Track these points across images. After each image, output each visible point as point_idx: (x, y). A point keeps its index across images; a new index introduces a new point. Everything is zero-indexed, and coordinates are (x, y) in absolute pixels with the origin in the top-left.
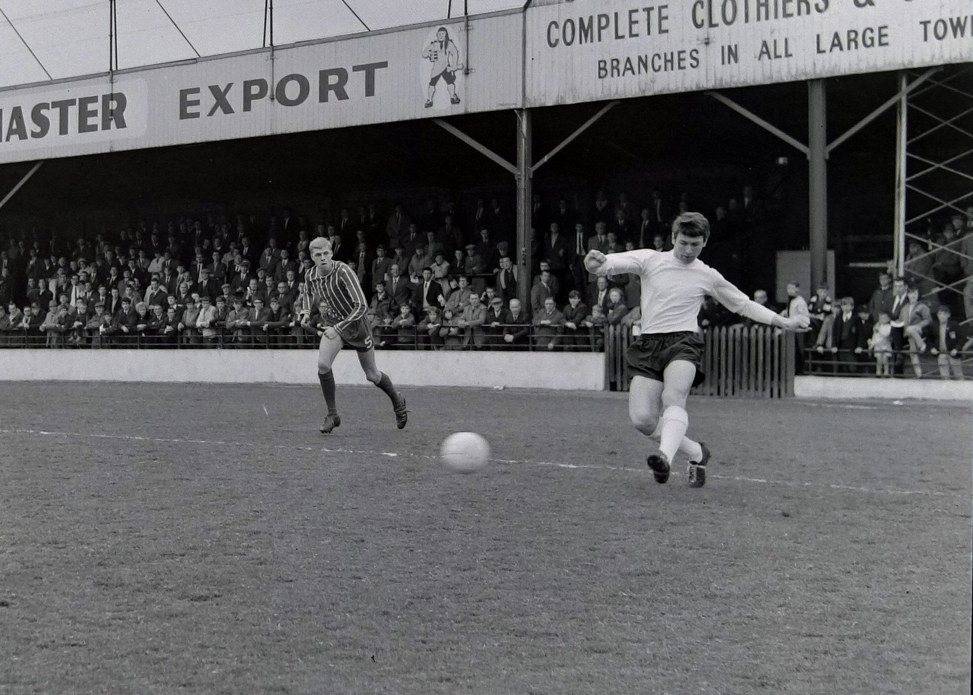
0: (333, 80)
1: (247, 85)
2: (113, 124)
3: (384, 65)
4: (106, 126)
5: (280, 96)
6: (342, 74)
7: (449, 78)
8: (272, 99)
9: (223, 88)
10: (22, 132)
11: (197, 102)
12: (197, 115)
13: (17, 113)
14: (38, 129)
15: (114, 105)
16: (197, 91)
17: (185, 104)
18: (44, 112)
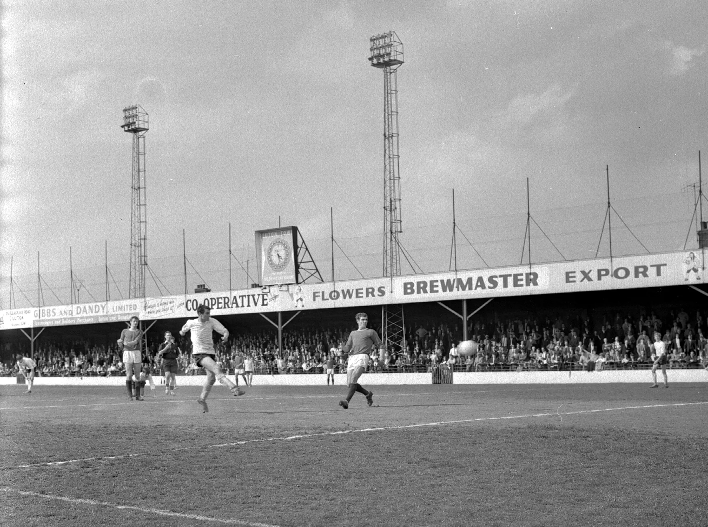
0: (641, 270)
1: (599, 271)
2: (531, 284)
3: (665, 265)
4: (528, 284)
5: (616, 274)
6: (646, 268)
7: (696, 270)
8: (612, 276)
9: (587, 271)
10: (483, 287)
11: (574, 277)
12: (574, 281)
13: (480, 279)
14: (492, 285)
15: (532, 277)
16: (574, 272)
17: (568, 277)
18: (494, 279)
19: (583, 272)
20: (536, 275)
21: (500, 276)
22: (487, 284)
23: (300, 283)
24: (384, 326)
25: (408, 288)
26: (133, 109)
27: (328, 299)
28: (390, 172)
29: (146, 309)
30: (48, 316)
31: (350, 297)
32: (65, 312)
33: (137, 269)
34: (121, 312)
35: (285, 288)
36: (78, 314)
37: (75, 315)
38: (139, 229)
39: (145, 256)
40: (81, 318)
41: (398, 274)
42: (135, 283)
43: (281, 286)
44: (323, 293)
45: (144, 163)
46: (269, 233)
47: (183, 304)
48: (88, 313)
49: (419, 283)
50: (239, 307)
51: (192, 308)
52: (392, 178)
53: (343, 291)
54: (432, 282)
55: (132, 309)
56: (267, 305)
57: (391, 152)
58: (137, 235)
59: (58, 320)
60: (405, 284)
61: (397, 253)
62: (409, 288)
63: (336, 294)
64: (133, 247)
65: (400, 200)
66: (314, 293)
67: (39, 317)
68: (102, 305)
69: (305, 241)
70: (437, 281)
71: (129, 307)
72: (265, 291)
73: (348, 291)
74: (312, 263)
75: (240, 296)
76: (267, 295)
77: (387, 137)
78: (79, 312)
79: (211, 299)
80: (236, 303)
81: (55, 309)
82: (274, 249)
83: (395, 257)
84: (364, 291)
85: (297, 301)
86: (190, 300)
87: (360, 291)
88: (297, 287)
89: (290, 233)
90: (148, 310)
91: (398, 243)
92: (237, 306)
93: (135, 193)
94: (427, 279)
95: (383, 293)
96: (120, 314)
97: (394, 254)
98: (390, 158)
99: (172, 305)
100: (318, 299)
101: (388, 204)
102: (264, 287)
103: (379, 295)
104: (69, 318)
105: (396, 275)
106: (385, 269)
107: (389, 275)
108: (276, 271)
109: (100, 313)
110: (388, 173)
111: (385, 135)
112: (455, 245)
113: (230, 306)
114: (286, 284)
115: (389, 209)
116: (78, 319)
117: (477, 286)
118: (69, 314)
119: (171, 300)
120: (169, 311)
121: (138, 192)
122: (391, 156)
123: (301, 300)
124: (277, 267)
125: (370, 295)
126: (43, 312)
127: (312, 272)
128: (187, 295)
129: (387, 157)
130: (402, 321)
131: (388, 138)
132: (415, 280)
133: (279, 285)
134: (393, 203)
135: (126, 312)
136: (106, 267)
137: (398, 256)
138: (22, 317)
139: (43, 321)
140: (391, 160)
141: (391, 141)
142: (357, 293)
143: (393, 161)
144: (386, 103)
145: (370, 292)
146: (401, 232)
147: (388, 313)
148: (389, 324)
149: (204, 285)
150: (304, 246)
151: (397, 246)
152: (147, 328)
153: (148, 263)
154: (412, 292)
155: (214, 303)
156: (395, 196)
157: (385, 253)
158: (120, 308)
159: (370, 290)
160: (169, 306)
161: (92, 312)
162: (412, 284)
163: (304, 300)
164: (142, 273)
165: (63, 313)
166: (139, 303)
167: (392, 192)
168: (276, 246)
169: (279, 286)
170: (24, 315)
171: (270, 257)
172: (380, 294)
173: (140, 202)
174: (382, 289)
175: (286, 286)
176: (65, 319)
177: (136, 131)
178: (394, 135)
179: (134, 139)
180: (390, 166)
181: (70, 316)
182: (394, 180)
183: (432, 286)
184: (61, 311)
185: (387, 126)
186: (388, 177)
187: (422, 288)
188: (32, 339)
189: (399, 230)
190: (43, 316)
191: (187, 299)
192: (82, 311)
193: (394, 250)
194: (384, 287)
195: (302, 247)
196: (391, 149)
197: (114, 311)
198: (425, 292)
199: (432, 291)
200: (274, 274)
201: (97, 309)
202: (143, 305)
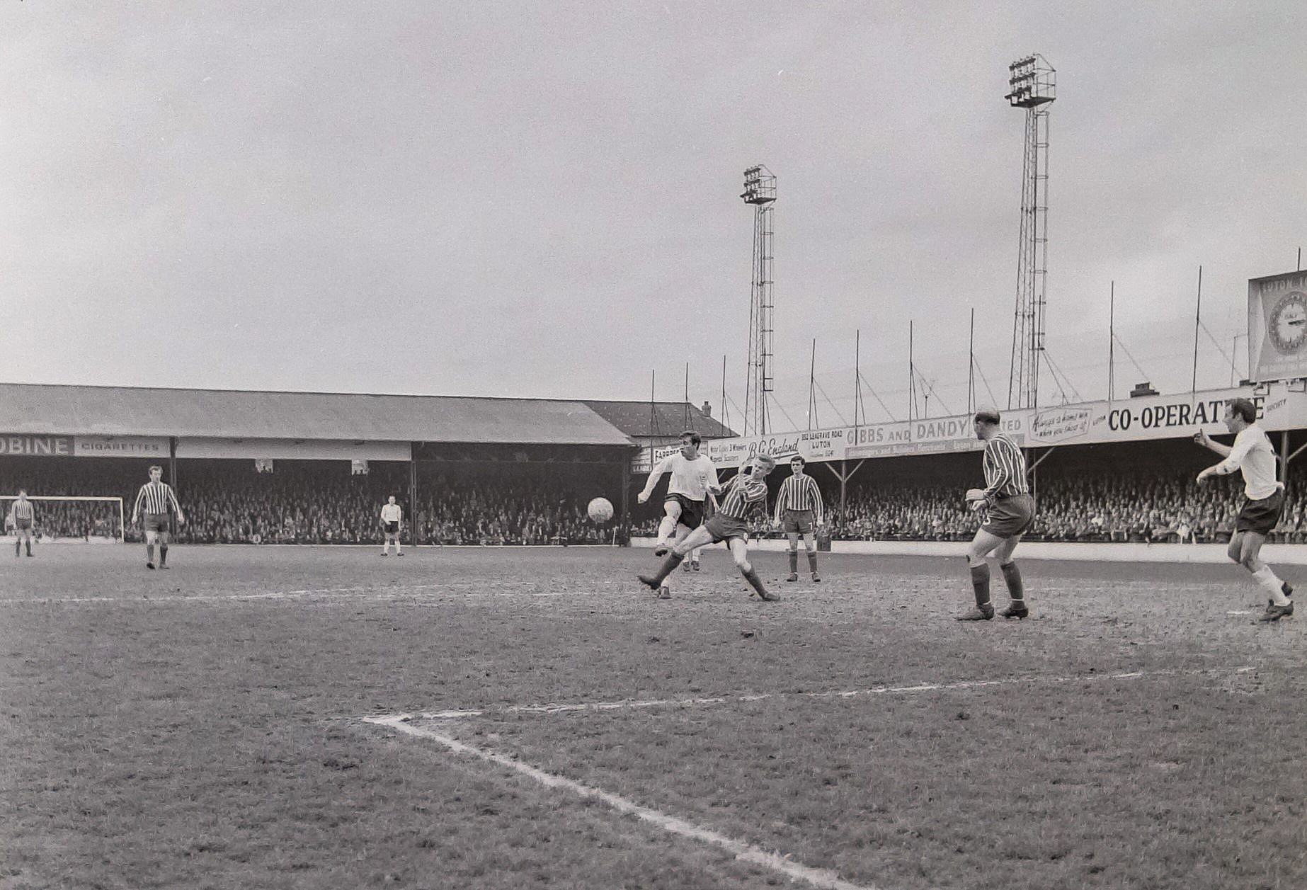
26: (1025, 63)
29: (1038, 428)
30: (869, 441)
32: (897, 434)
33: (1025, 357)
35: (1301, 386)
36: (919, 437)
37: (914, 439)
38: (1032, 285)
39: (1040, 334)
40: (925, 444)
42: (1020, 384)
45: (1047, 161)
46: (1276, 283)
47: (1104, 417)
48: (936, 433)
50: (1207, 422)
51: (1120, 425)
55: (1013, 427)
59: (885, 447)
64: (1020, 318)
67: (857, 444)
68: (960, 422)
72: (1260, 392)
75: (1211, 403)
76: (1263, 399)
78: (921, 433)
79: (1157, 409)
80: (1203, 414)
81: (881, 429)
82: (1284, 312)
86: (1117, 412)
90: (1040, 430)
92: (1205, 421)
93: (1027, 219)
99: (1083, 420)
102: (1258, 384)
104: (904, 445)
108: (1285, 354)
109: (958, 436)
113: (1191, 420)
114: (1302, 380)
116: (920, 446)
118: (905, 438)
119: (1082, 411)
120: (1078, 431)
121: (1033, 217)
124: (1288, 348)
126: (861, 436)
128: (1112, 402)
133: (1289, 381)
136: (972, 355)
138: (829, 444)
139: (861, 449)
149: (1148, 384)
152: (1037, 460)
153: (1045, 345)
155: (1160, 415)
160: (1079, 421)
161: (944, 435)
164: (1034, 365)
165: (895, 435)
166: (1026, 417)
168: (1289, 307)
169: (1288, 383)
170: (831, 439)
171: (1274, 328)
173: (1036, 237)
176: (898, 445)
177: (1030, 104)
179: (1028, 119)
181: (907, 441)
188: (843, 479)
190: (861, 441)
191: (1113, 410)
192: (926, 433)
200: (1280, 359)
201: (952, 428)
202: (1033, 419)
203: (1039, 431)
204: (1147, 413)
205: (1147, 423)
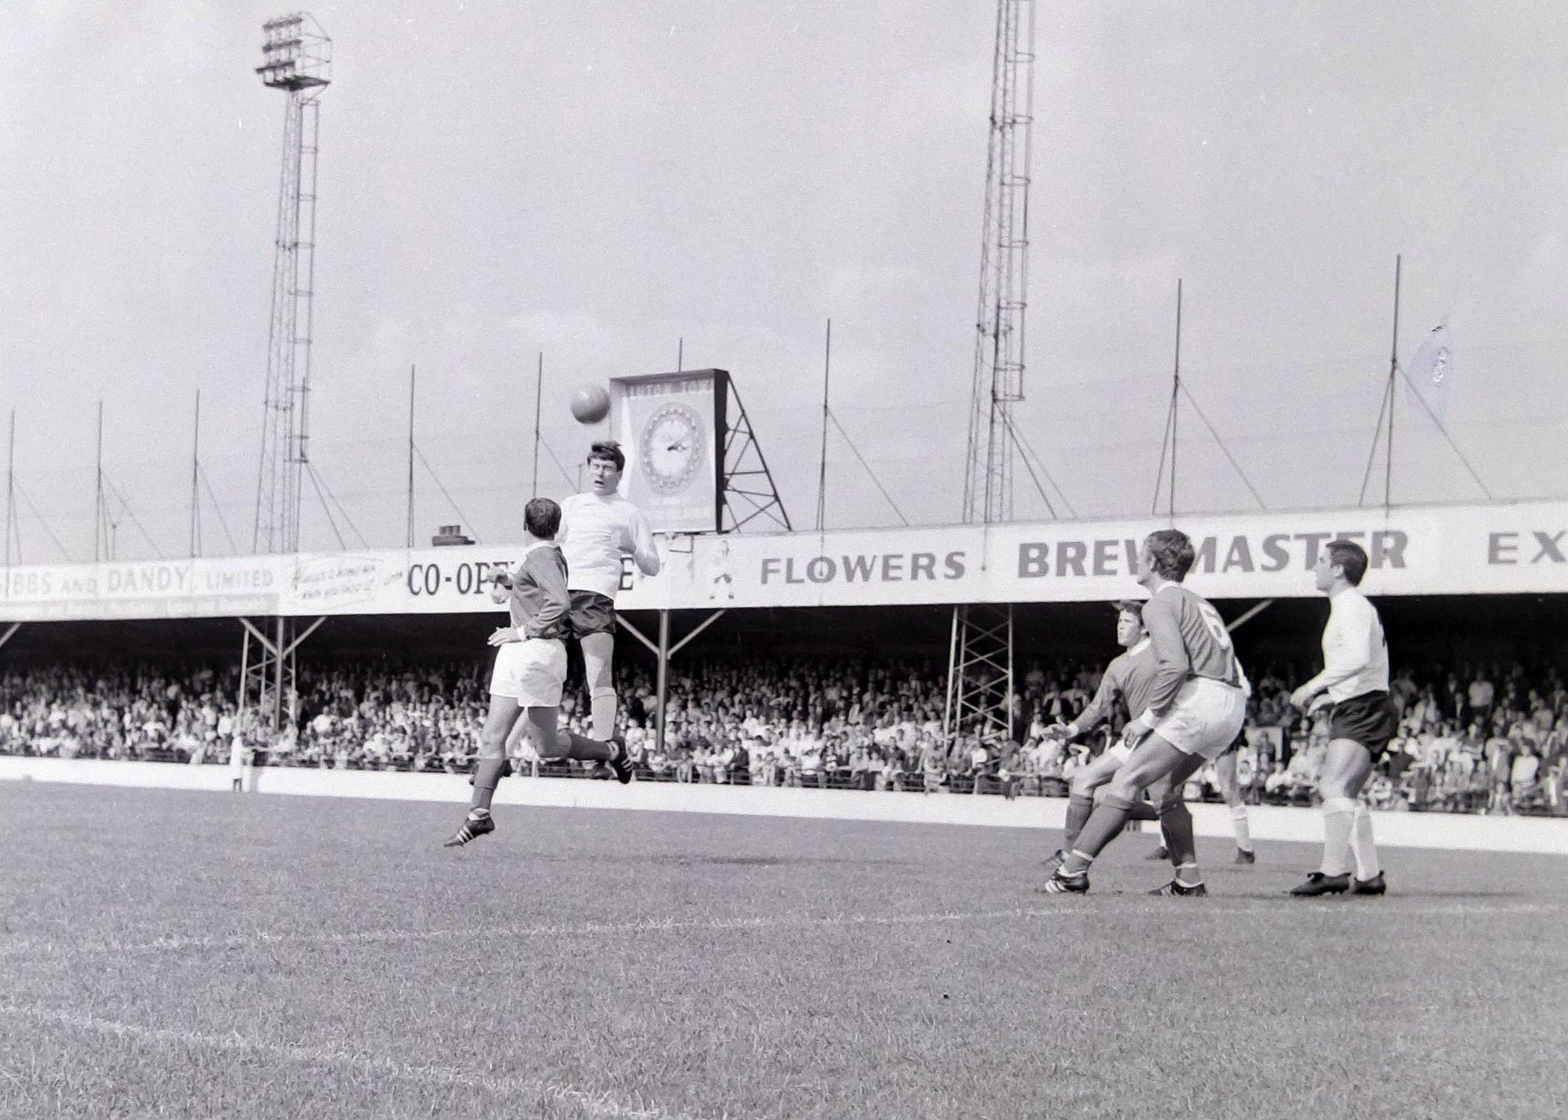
2: (1386, 564)
9: (1552, 535)
10: (1247, 565)
11: (1514, 548)
12: (1513, 562)
13: (1240, 543)
14: (1272, 562)
15: (1389, 543)
16: (1515, 535)
17: (1495, 549)
18: (1281, 544)
19: (1542, 537)
20: (1401, 539)
21: (1298, 537)
22: (1259, 557)
23: (727, 532)
24: (957, 664)
25: (1030, 559)
26: (290, 22)
27: (802, 581)
28: (1001, 226)
29: (300, 586)
30: (29, 591)
31: (866, 576)
32: (76, 583)
34: (226, 591)
35: (684, 543)
36: (110, 589)
37: (103, 593)
38: (290, 361)
39: (302, 437)
40: (120, 601)
41: (1006, 517)
42: (272, 513)
43: (674, 538)
44: (790, 562)
45: (316, 175)
46: (650, 386)
47: (401, 575)
48: (139, 585)
49: (1062, 547)
51: (424, 587)
52: (1006, 243)
53: (846, 560)
54: (1100, 546)
55: (260, 581)
56: (630, 588)
57: (1007, 169)
58: (282, 379)
59: (54, 603)
60: (1024, 549)
61: (1007, 458)
62: (1034, 560)
63: (826, 570)
64: (271, 411)
65: (1024, 305)
66: (766, 562)
67: (7, 594)
68: (177, 569)
69: (747, 412)
70: (1115, 543)
71: (250, 576)
73: (861, 560)
74: (765, 475)
77: (999, 124)
78: (114, 583)
79: (478, 565)
81: (48, 574)
82: (659, 431)
83: (998, 470)
84: (907, 563)
85: (717, 580)
86: (420, 567)
87: (893, 562)
88: (716, 542)
89: (709, 388)
90: (303, 587)
91: (1010, 430)
93: (284, 257)
94: (1088, 535)
95: (959, 571)
96: (227, 597)
97: (997, 459)
98: (1002, 184)
99: (369, 576)
100: (777, 580)
101: (990, 316)
103: (947, 576)
104: (86, 601)
105: (997, 519)
106: (968, 503)
107: (979, 517)
108: (662, 493)
109: (173, 591)
110: (994, 225)
111: (992, 118)
112: (1174, 441)
114: (686, 534)
115: (991, 330)
116: (113, 605)
117: (1230, 562)
118: (89, 591)
119: (370, 563)
120: (362, 593)
121: (294, 257)
122: (1007, 180)
123: (728, 579)
124: (665, 483)
125: (922, 574)
126: (16, 583)
127: (763, 502)
128: (412, 552)
129: (996, 180)
130: (1007, 652)
131: (1001, 129)
132: (1052, 536)
133: (670, 535)
134: (1003, 313)
135: (242, 590)
136: (196, 463)
137: (1007, 465)
139: (14, 604)
140: (1006, 190)
141: (1008, 136)
142: (886, 567)
143: (1012, 195)
144: (1003, 25)
145: (923, 565)
146: (1021, 397)
147: (969, 629)
148: (968, 658)
149: (458, 527)
150: (743, 427)
151: (1008, 437)
152: (297, 636)
153: (309, 457)
154: (1043, 570)
156: (1010, 291)
157: (972, 455)
158: (228, 580)
159: (924, 561)
160: (362, 578)
161: (150, 587)
162: (1043, 549)
163: (734, 578)
165: (71, 584)
166: (280, 566)
167: (1004, 281)
168: (667, 424)
169: (667, 538)
171: (647, 454)
172: (952, 572)
173: (296, 284)
174: (957, 559)
175: (689, 537)
176: (76, 603)
177: (294, 84)
178: (1018, 120)
179: (288, 108)
180: (1001, 206)
181: (91, 596)
182: (1010, 247)
183: (1100, 557)
184: (66, 582)
185: (1000, 93)
186: (994, 240)
187: (1071, 560)
189: (1016, 392)
190: (16, 592)
191: (412, 562)
192: (123, 583)
193: (997, 448)
194: (962, 554)
195: (740, 428)
196: (1008, 158)
197: (209, 586)
198: (1079, 571)
199: (1099, 570)
200: (655, 501)
201: (165, 578)
202: (291, 572)
203: (300, 591)
204: (464, 571)
205: (464, 587)
